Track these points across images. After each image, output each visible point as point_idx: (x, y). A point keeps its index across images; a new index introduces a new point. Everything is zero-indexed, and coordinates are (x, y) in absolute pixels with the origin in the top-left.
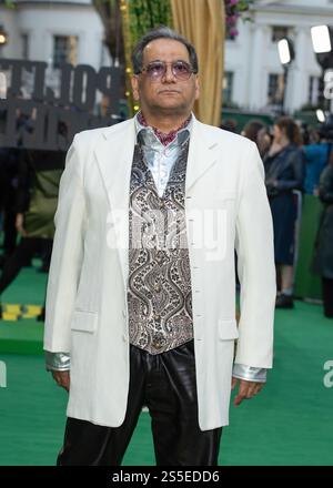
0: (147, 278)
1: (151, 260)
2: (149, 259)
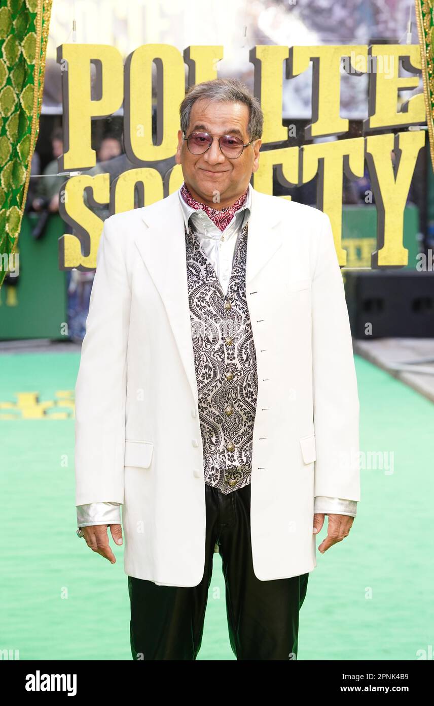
0: (214, 398)
1: (218, 377)
2: (215, 375)
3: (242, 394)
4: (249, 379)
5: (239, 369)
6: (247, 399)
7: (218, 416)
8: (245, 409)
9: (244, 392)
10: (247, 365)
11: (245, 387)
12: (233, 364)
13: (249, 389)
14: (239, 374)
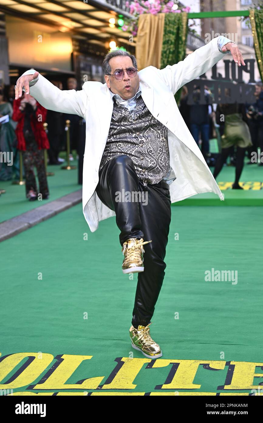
3: (148, 151)
4: (149, 146)
5: (145, 142)
6: (150, 153)
7: (137, 160)
8: (149, 157)
9: (149, 151)
10: (148, 140)
11: (149, 149)
12: (142, 141)
13: (150, 149)
14: (145, 144)
